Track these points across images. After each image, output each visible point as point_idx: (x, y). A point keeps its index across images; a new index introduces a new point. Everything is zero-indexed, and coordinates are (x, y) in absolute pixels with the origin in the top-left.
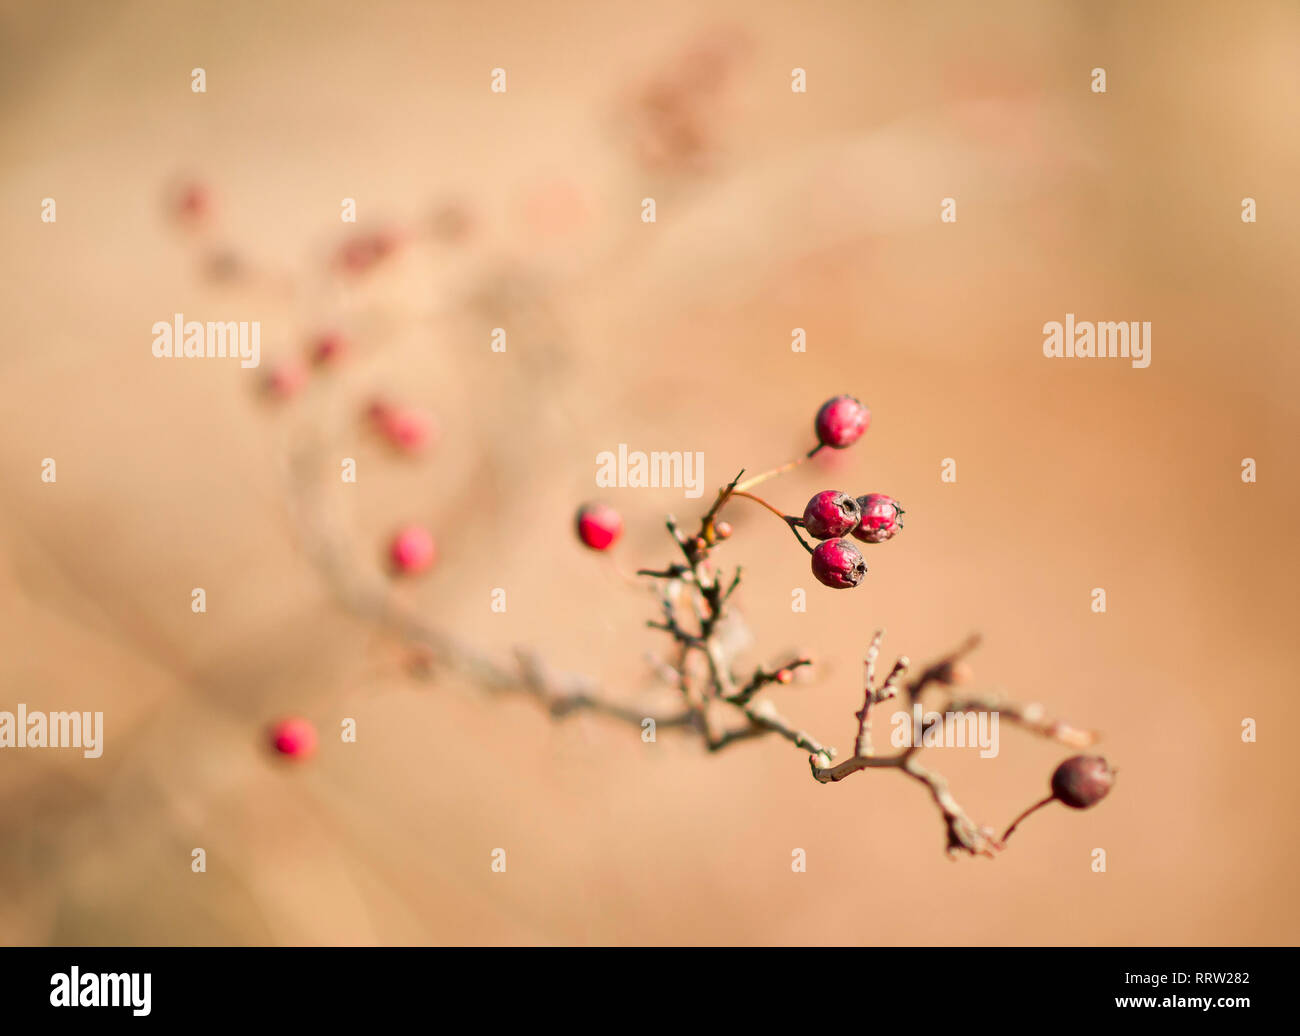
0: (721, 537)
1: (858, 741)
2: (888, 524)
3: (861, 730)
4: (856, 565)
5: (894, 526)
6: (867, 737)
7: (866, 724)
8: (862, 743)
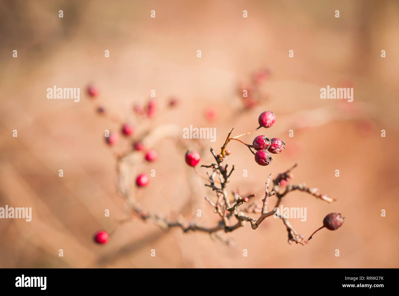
0: (227, 154)
1: (263, 209)
2: (280, 147)
3: (264, 205)
4: (269, 157)
5: (282, 148)
6: (266, 207)
7: (265, 203)
8: (264, 209)
